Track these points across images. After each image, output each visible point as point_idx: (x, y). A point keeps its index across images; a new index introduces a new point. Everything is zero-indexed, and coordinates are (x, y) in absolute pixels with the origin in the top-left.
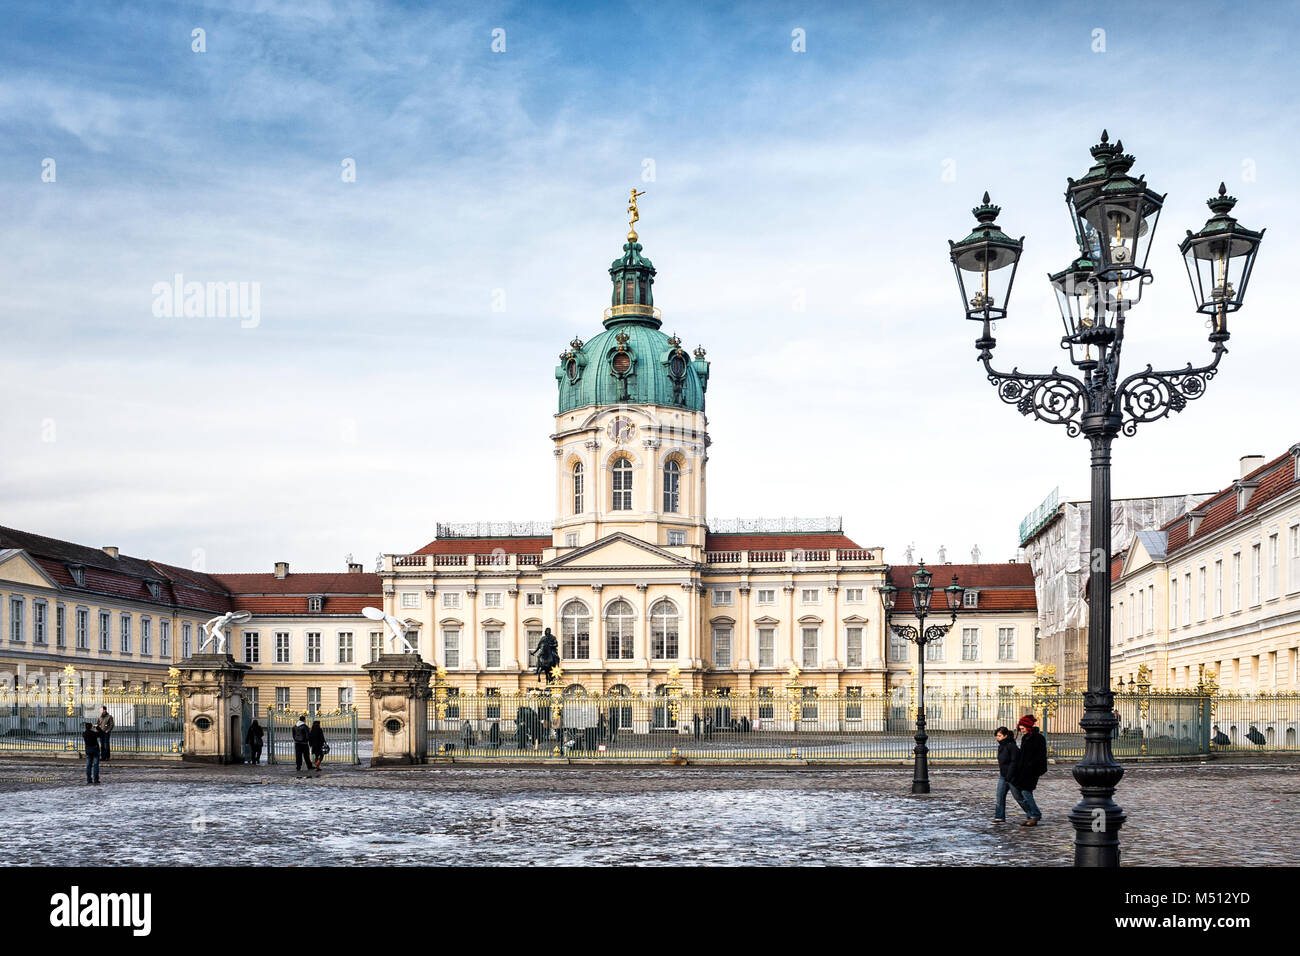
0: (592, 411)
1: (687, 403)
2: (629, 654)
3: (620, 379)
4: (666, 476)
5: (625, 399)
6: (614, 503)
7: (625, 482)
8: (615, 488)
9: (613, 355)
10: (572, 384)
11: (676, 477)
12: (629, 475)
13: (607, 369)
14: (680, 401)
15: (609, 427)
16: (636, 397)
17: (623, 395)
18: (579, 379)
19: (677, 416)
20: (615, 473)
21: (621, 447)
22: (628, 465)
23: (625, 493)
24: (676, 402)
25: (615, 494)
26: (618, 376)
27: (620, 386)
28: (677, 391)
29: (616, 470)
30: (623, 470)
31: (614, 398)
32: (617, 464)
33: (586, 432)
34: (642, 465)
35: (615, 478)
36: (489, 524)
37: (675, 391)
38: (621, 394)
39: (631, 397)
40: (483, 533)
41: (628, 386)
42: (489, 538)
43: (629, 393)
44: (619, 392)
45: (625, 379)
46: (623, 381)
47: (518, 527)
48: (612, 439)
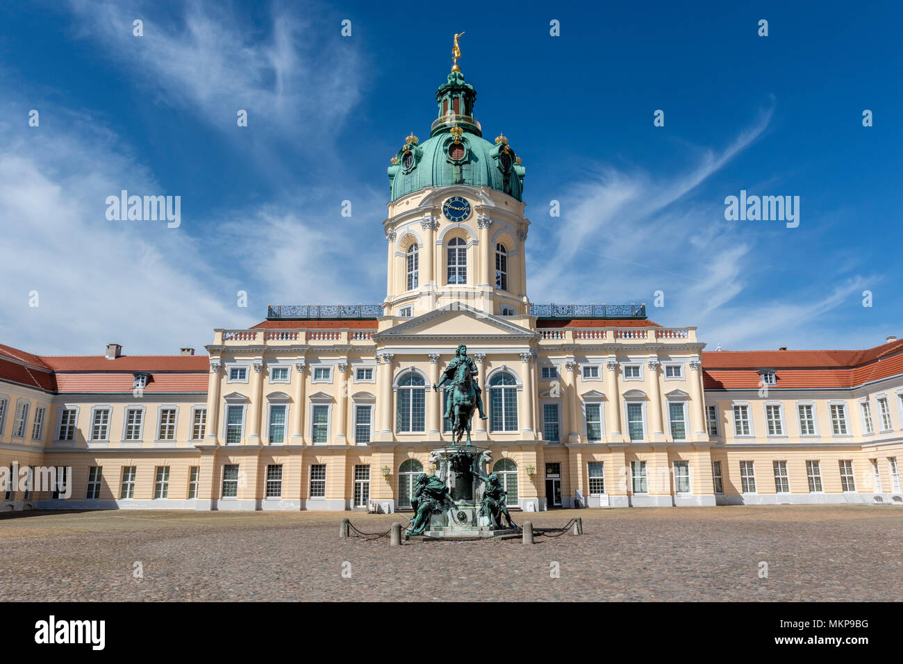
0: (428, 192)
1: (513, 194)
3: (456, 165)
4: (497, 255)
5: (462, 182)
6: (449, 278)
7: (460, 259)
8: (449, 264)
9: (449, 145)
10: (407, 174)
11: (505, 259)
12: (463, 253)
13: (443, 157)
14: (508, 191)
16: (470, 182)
17: (458, 179)
18: (415, 168)
19: (506, 203)
20: (450, 250)
21: (456, 224)
22: (462, 242)
23: (460, 269)
24: (505, 190)
25: (449, 269)
26: (454, 163)
27: (456, 170)
28: (506, 182)
29: (451, 247)
30: (457, 247)
31: (450, 181)
32: (452, 242)
33: (422, 213)
34: (476, 243)
35: (449, 255)
37: (504, 181)
38: (456, 177)
39: (466, 181)
40: (314, 314)
41: (463, 171)
42: (319, 319)
43: (464, 178)
44: (454, 176)
45: (461, 165)
46: (458, 167)
47: (347, 310)
48: (449, 218)
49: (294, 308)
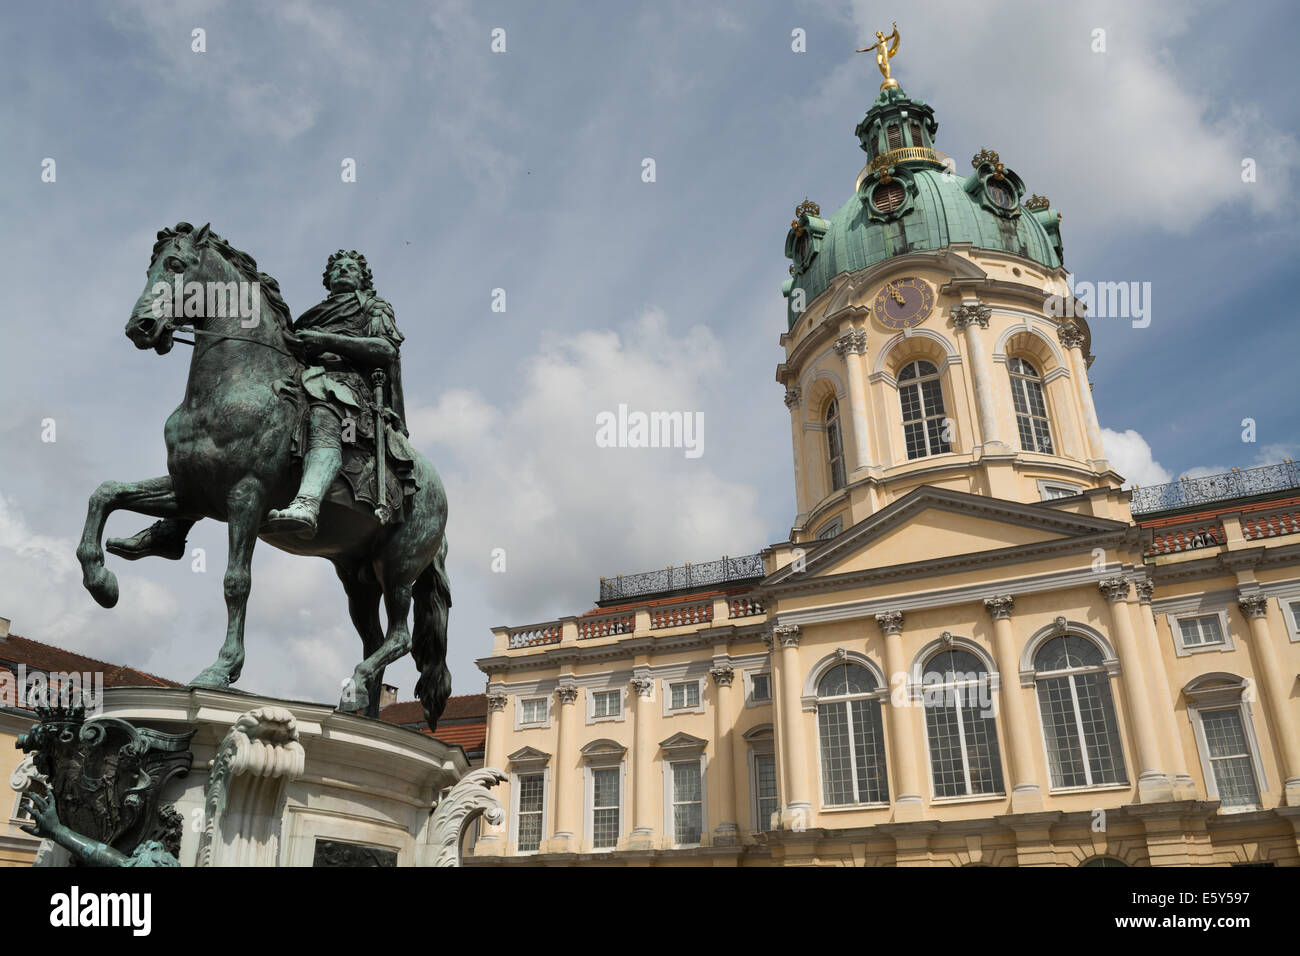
1: (1032, 254)
2: (991, 780)
3: (889, 222)
4: (1015, 384)
5: (907, 251)
6: (910, 447)
7: (928, 404)
8: (906, 417)
9: (871, 189)
11: (1038, 387)
12: (933, 389)
14: (1017, 248)
15: (878, 303)
16: (925, 245)
17: (899, 246)
19: (1016, 272)
20: (903, 391)
21: (909, 332)
22: (928, 368)
23: (932, 422)
24: (1009, 248)
25: (908, 429)
26: (884, 218)
27: (891, 231)
28: (1009, 233)
29: (906, 383)
30: (918, 380)
31: (883, 255)
32: (905, 372)
33: (835, 330)
34: (958, 358)
35: (904, 400)
36: (688, 568)
37: (1003, 231)
38: (894, 245)
39: (916, 246)
40: (680, 582)
41: (907, 230)
42: (690, 590)
43: (910, 240)
44: (890, 243)
45: (899, 220)
46: (895, 225)
47: (740, 566)
48: (890, 322)
49: (645, 577)
